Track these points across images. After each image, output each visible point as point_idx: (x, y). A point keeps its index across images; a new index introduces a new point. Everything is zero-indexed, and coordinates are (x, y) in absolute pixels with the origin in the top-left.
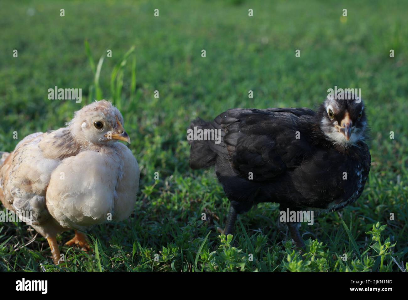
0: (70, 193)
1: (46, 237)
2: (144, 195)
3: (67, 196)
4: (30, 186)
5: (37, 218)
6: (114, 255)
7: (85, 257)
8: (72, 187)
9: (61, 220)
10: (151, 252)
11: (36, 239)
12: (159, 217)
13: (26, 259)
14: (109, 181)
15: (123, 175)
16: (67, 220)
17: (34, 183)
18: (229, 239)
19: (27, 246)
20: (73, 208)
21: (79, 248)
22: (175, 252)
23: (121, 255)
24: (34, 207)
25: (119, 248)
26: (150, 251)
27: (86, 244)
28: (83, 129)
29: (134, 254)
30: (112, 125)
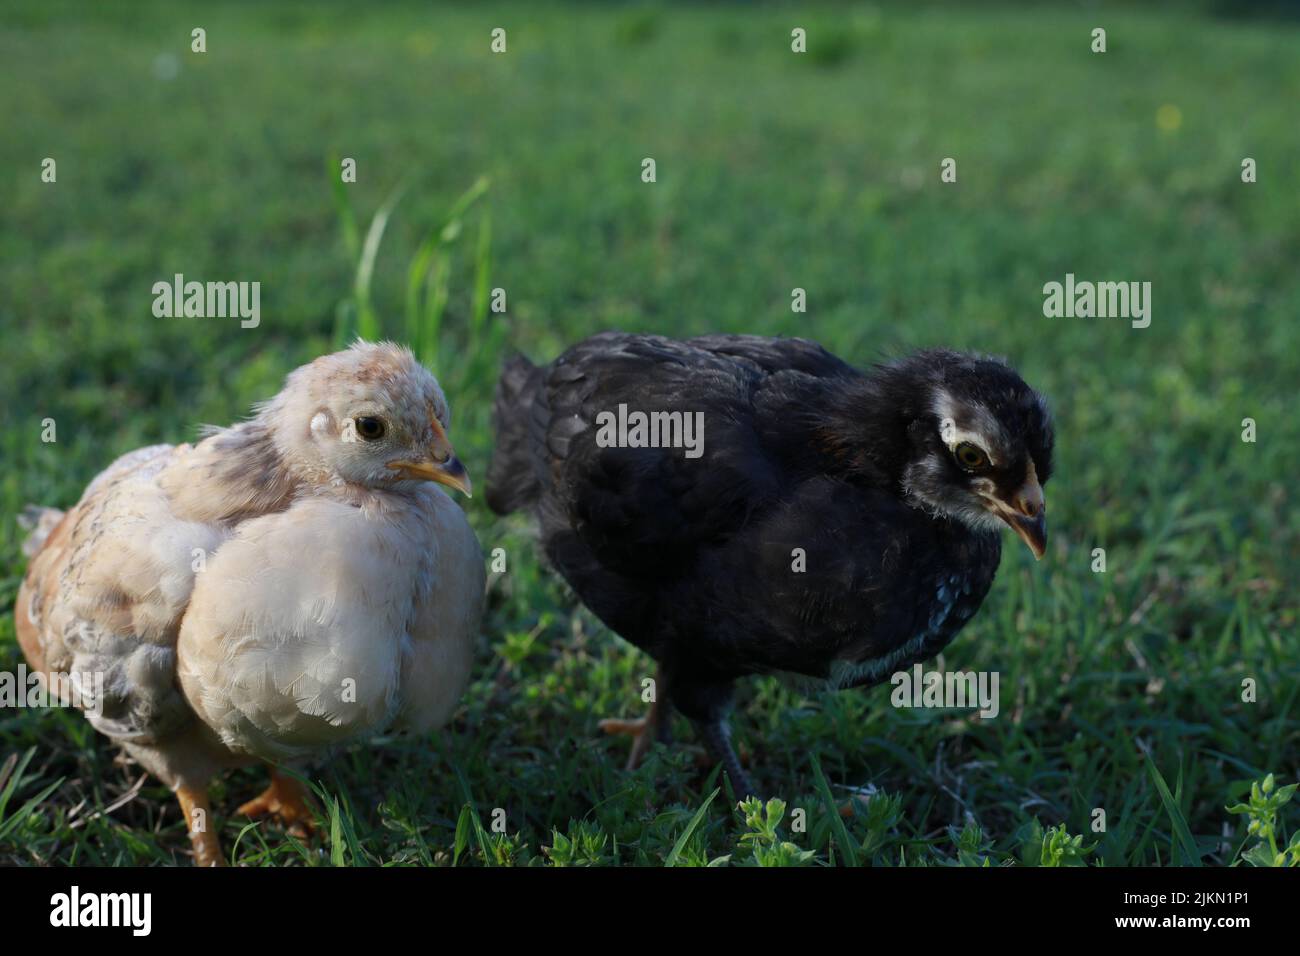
0: (255, 635)
1: (176, 788)
2: (501, 663)
3: (247, 646)
4: (125, 612)
5: (146, 721)
6: (394, 853)
7: (298, 857)
8: (263, 617)
9: (227, 728)
10: (516, 847)
11: (142, 793)
12: (548, 735)
13: (104, 854)
14: (387, 602)
15: (434, 587)
16: (243, 726)
17: (140, 602)
18: (773, 817)
19: (113, 814)
20: (263, 686)
21: (280, 827)
22: (595, 851)
23: (417, 855)
24: (137, 685)
25: (412, 832)
26: (511, 845)
27: (303, 816)
28: (317, 436)
29: (458, 852)
30: (415, 433)
